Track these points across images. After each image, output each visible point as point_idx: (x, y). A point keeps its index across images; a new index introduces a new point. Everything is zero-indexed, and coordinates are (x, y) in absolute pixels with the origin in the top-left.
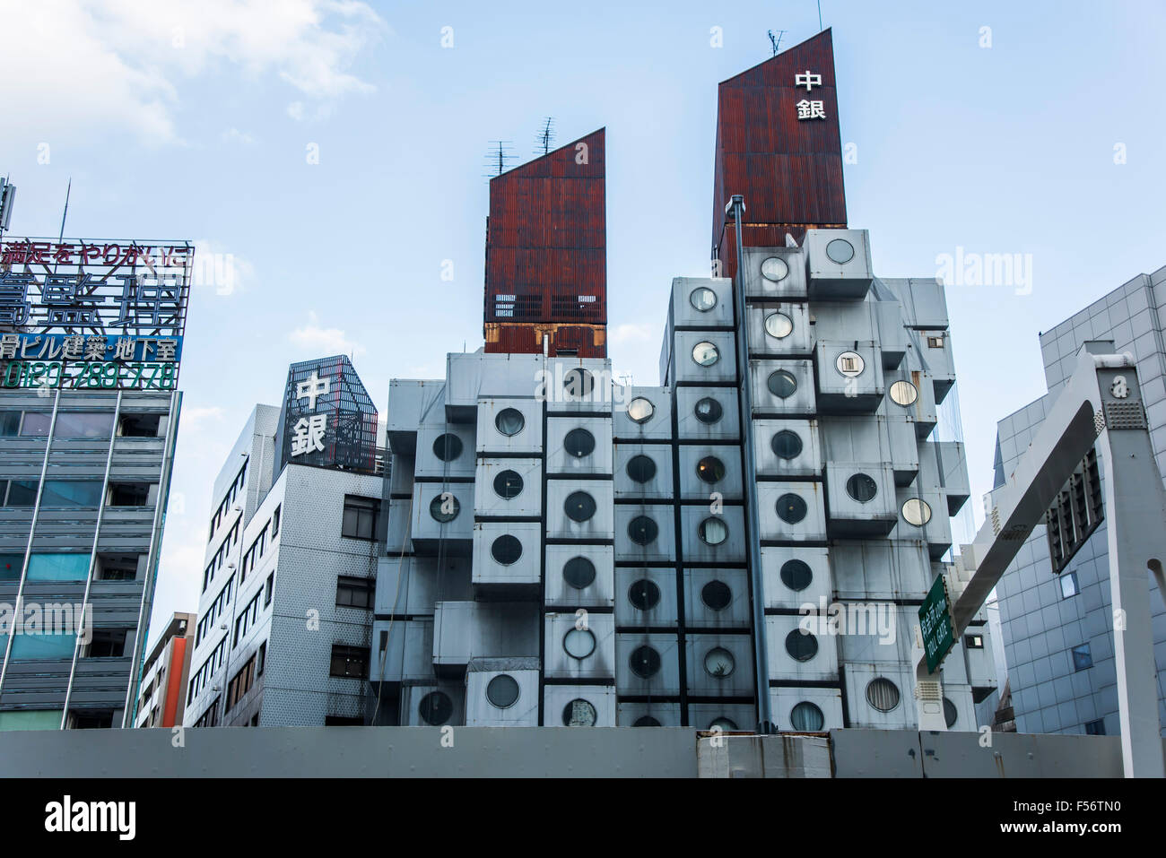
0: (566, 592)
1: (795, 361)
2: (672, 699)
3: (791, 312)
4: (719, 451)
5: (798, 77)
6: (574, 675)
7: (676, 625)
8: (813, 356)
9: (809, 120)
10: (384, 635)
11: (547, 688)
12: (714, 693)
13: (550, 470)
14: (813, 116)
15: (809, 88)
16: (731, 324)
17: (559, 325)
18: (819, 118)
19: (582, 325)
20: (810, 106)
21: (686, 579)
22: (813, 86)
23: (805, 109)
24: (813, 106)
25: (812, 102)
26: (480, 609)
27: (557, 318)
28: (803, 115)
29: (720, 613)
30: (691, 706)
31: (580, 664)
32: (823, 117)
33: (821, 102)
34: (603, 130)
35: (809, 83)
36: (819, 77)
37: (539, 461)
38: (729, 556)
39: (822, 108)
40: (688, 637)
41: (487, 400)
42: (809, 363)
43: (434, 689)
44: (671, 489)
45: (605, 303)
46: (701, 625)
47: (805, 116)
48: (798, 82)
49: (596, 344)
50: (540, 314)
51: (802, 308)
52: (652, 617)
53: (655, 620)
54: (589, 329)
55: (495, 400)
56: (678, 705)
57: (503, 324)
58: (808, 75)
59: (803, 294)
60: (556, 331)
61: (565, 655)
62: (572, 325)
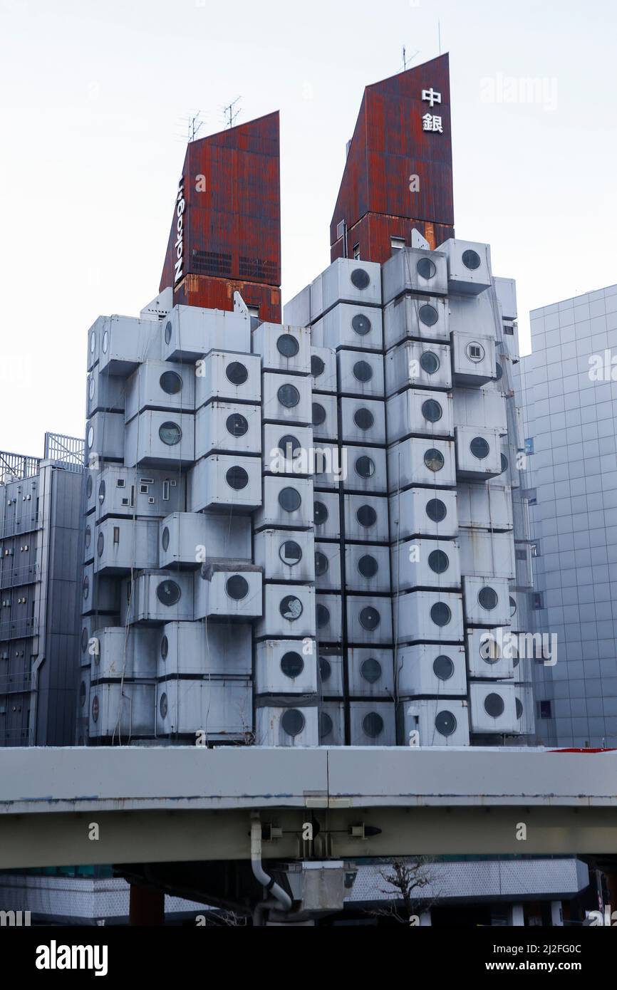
0: (281, 514)
1: (439, 345)
2: (335, 592)
3: (437, 305)
4: (369, 404)
5: (424, 92)
6: (287, 577)
7: (338, 537)
8: (450, 343)
9: (431, 132)
10: (116, 529)
11: (268, 586)
12: (364, 589)
13: (266, 416)
14: (434, 129)
15: (432, 104)
16: (380, 303)
17: (245, 283)
18: (438, 132)
19: (262, 285)
20: (432, 120)
21: (346, 502)
22: (435, 103)
23: (429, 122)
24: (434, 120)
25: (434, 117)
26: (208, 520)
27: (244, 277)
28: (427, 127)
29: (369, 529)
30: (349, 598)
31: (291, 569)
32: (441, 131)
33: (440, 118)
34: (277, 113)
35: (432, 100)
36: (439, 95)
37: (258, 408)
38: (375, 487)
39: (440, 124)
40: (347, 546)
41: (220, 353)
42: (448, 347)
43: (167, 578)
44: (336, 432)
45: (280, 269)
46: (356, 538)
47: (428, 129)
48: (424, 98)
49: (273, 303)
50: (229, 271)
51: (444, 303)
52: (322, 531)
53: (325, 533)
54: (267, 288)
55: (225, 354)
56: (339, 597)
57: (201, 276)
58: (431, 92)
59: (445, 292)
60: (242, 287)
61: (281, 562)
62: (255, 284)
